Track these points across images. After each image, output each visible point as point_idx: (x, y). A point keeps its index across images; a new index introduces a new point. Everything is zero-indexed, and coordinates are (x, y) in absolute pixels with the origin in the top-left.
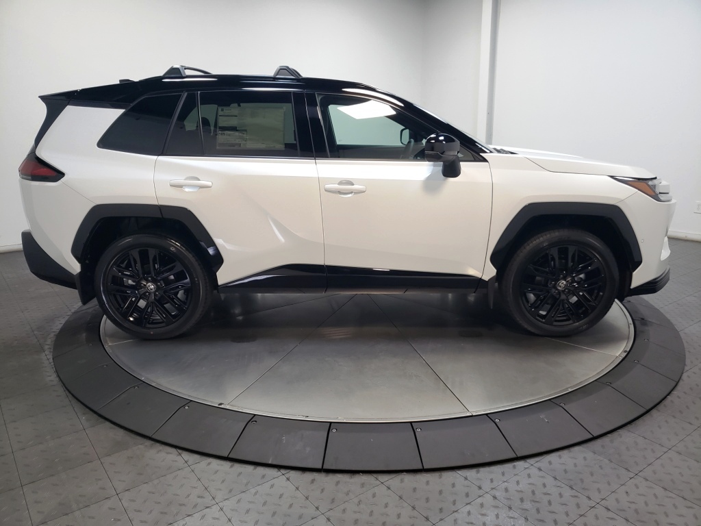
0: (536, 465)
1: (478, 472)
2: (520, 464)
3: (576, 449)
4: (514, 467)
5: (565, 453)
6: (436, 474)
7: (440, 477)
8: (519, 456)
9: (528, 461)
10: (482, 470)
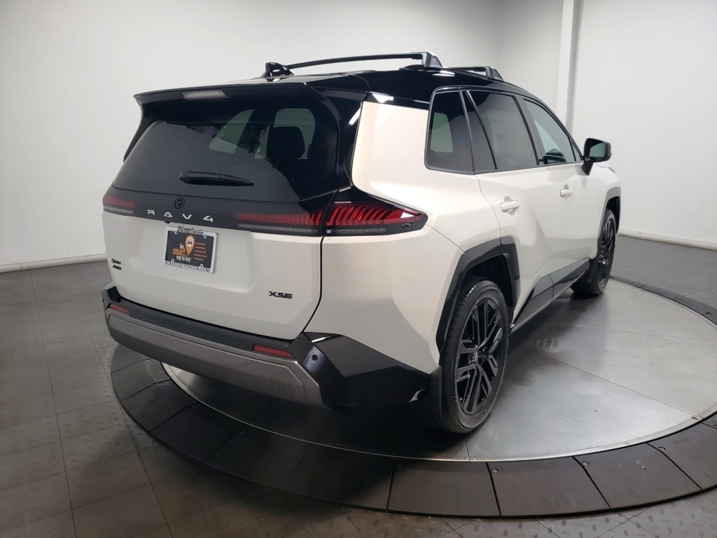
0: (633, 519)
1: (564, 524)
2: (614, 517)
3: (682, 503)
4: (607, 520)
5: (668, 508)
6: (516, 524)
7: (520, 527)
8: (612, 507)
9: (625, 514)
10: (569, 521)
